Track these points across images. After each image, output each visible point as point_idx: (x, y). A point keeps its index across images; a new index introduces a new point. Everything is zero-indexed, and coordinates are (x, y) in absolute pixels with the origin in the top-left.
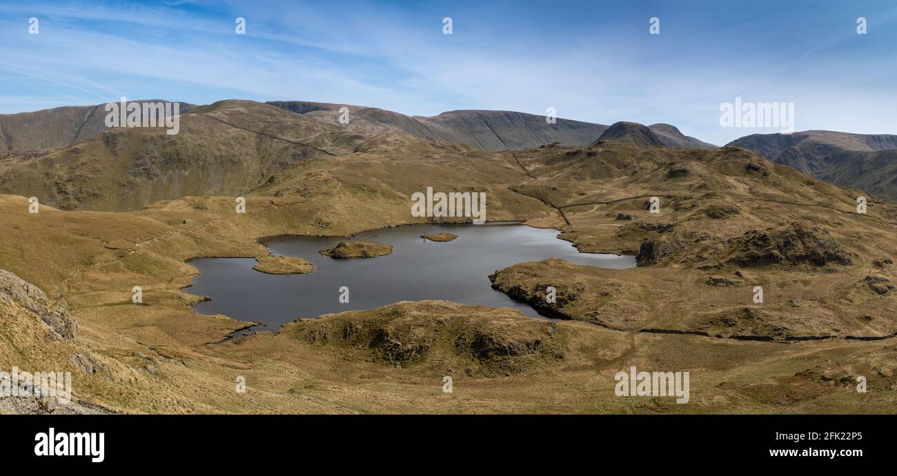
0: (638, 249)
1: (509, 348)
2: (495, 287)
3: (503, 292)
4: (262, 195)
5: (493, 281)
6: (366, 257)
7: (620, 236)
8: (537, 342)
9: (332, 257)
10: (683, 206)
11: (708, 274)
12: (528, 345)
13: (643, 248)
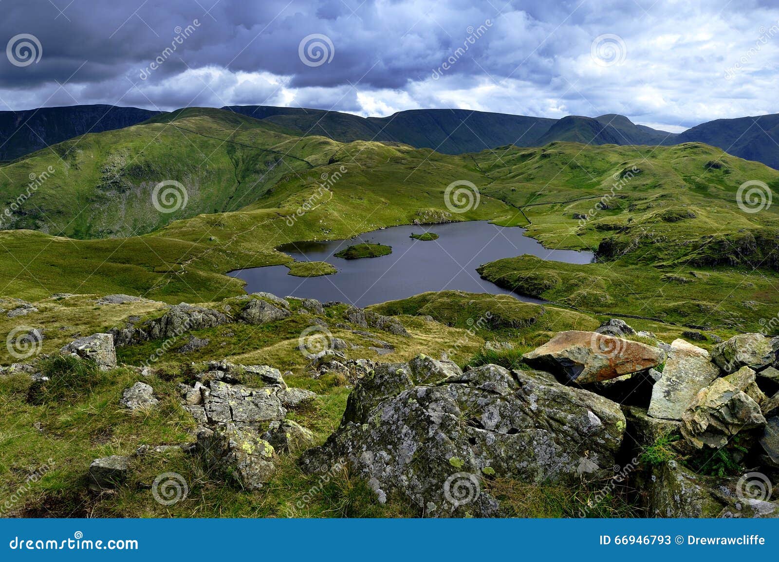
0: (597, 246)
1: (513, 322)
2: (484, 278)
3: (491, 281)
4: (263, 208)
5: (481, 274)
6: (373, 257)
7: (579, 235)
8: (532, 320)
9: (346, 259)
10: (637, 207)
11: (664, 272)
12: (526, 321)
13: (601, 246)
